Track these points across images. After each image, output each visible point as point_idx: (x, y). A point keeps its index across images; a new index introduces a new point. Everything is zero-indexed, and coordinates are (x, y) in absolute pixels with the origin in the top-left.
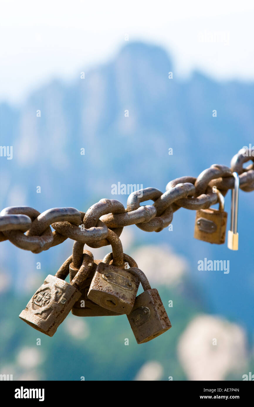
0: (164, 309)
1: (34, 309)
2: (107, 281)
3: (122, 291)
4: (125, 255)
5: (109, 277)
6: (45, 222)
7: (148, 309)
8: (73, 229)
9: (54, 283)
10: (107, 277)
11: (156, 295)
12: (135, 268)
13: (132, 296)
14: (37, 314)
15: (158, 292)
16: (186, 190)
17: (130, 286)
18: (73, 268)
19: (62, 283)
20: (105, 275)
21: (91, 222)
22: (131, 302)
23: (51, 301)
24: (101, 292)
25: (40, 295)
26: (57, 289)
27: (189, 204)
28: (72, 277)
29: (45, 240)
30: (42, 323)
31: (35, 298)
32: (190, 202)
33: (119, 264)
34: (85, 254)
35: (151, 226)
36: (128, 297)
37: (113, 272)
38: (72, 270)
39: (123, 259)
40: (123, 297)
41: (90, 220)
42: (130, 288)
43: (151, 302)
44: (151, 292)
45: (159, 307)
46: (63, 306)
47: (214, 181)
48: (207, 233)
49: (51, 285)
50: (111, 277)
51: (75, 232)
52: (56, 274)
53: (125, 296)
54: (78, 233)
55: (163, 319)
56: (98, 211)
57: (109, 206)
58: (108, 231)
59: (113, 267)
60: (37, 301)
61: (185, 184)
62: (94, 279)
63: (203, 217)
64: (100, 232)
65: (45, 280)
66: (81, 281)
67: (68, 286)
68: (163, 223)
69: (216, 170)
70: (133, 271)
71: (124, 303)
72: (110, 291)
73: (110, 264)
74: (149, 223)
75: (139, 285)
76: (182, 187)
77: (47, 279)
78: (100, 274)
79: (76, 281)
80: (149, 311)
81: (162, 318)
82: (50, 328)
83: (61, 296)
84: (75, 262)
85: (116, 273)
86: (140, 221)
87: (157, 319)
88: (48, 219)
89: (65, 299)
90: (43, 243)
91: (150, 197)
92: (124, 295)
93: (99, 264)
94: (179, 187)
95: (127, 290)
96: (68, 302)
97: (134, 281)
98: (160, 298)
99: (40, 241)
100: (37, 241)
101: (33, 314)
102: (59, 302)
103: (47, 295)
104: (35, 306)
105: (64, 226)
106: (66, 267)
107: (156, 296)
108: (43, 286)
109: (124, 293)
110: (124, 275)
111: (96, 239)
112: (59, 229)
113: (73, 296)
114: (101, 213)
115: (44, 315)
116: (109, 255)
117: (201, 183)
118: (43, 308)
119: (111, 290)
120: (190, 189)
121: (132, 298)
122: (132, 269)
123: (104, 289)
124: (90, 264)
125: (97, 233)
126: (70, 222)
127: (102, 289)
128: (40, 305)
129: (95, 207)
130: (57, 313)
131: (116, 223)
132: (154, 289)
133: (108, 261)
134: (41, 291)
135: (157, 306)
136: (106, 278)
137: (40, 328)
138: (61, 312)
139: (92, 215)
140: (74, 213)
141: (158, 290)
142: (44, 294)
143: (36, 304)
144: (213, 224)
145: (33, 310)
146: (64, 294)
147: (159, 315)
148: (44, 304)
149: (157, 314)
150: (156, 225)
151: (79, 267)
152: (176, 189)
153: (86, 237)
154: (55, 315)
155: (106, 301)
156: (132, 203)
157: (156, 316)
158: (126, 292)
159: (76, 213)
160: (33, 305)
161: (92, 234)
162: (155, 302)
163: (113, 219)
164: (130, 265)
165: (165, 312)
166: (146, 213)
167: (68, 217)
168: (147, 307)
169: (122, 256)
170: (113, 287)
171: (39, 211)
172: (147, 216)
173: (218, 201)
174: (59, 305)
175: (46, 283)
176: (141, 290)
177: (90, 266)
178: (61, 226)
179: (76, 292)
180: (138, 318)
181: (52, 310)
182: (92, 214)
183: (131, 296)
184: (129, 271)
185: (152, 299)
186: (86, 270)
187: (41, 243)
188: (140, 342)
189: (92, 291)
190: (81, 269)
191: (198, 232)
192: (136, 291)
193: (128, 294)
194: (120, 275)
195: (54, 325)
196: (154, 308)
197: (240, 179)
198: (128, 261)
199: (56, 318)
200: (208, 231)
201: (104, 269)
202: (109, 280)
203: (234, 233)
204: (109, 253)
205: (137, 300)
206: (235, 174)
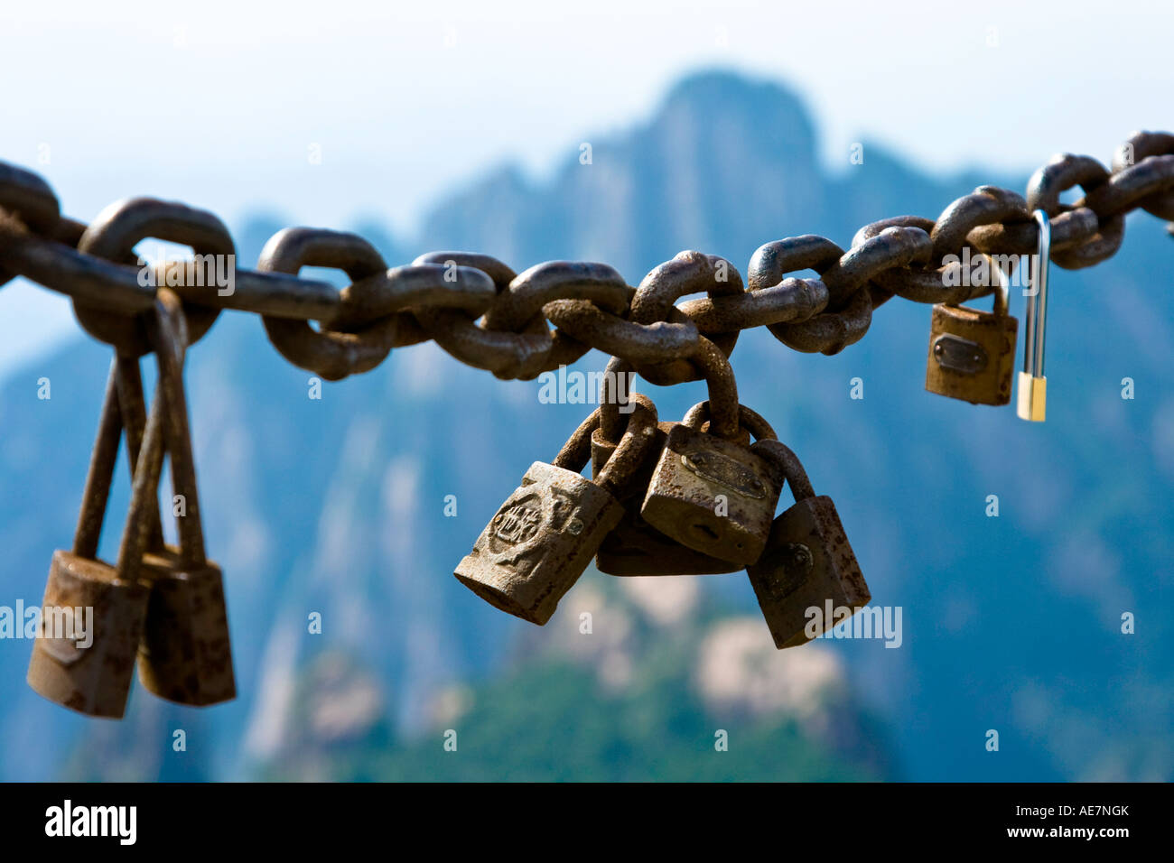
0: (851, 552)
1: (494, 549)
2: (693, 472)
3: (736, 501)
4: (742, 408)
5: (701, 464)
6: (531, 298)
7: (805, 551)
8: (604, 322)
9: (550, 482)
10: (695, 462)
11: (830, 512)
12: (770, 442)
13: (763, 514)
14: (504, 563)
15: (833, 505)
16: (907, 244)
17: (757, 488)
18: (601, 442)
19: (571, 480)
20: (688, 458)
21: (652, 311)
22: (760, 531)
23: (542, 527)
24: (679, 501)
25: (510, 515)
26: (559, 496)
27: (913, 287)
28: (599, 467)
29: (532, 345)
30: (517, 587)
31: (498, 523)
32: (918, 281)
33: (726, 432)
35: (814, 335)
36: (752, 517)
37: (711, 451)
38: (597, 447)
39: (737, 419)
40: (741, 517)
41: (650, 305)
42: (758, 495)
43: (814, 532)
44: (814, 503)
45: (836, 544)
46: (576, 540)
47: (981, 230)
48: (961, 375)
49: (542, 488)
50: (705, 464)
51: (609, 331)
52: (556, 461)
53: (745, 513)
54: (617, 335)
55: (848, 577)
56: (670, 283)
57: (701, 270)
58: (699, 339)
59: (710, 438)
60: (505, 531)
61: (904, 229)
62: (659, 468)
63: (949, 332)
64: (677, 336)
65: (526, 476)
66: (623, 476)
67: (588, 489)
68: (845, 329)
69: (987, 200)
70: (764, 449)
71: (741, 533)
72: (705, 499)
73: (702, 429)
74: (808, 324)
75: (782, 486)
76: (896, 234)
77: (530, 474)
78: (676, 455)
79: (611, 474)
80: (809, 555)
81: (845, 574)
82: (538, 601)
83: (568, 514)
84: (608, 426)
85: (718, 454)
86: (785, 317)
87: (832, 578)
88: (539, 288)
89: (580, 522)
90: (525, 351)
91: (810, 260)
92: (741, 511)
93: (673, 431)
94: (888, 236)
95: (749, 499)
96: (589, 530)
97: (769, 477)
98: (839, 521)
99: (517, 344)
100: (509, 345)
101: (493, 563)
102: (562, 531)
103: (531, 513)
104: (499, 542)
105: (580, 314)
106: (581, 441)
107: (829, 516)
108: (521, 492)
109: (743, 506)
110: (742, 459)
111: (667, 354)
112: (567, 321)
113: (601, 514)
114: (679, 288)
115: (522, 565)
116: (700, 407)
117: (946, 234)
118: (521, 547)
119: (707, 497)
120: (918, 244)
121: (764, 521)
122: (762, 443)
123: (688, 494)
124: (648, 431)
125: (669, 336)
126: (596, 305)
127: (681, 494)
128: (513, 539)
129: (663, 270)
130: (557, 559)
131: (719, 320)
132: (823, 498)
133: (696, 423)
134: (514, 504)
135: (832, 542)
136: (692, 465)
137: (512, 602)
138: (570, 557)
139: (653, 292)
140: (608, 279)
141: (833, 499)
142: (523, 511)
143: (502, 539)
144: (979, 349)
145: (491, 555)
146: (577, 510)
147: (835, 567)
148: (524, 536)
149: (831, 563)
150: (826, 334)
151: (617, 440)
152: (879, 240)
153: (639, 345)
154: (552, 566)
155: (691, 527)
156: (761, 270)
157: (828, 568)
158: (747, 503)
159: (613, 277)
160: (492, 542)
161: (656, 338)
162: (826, 532)
163: (712, 308)
164: (756, 434)
165: (853, 558)
166: (802, 295)
167: (592, 289)
168: (802, 546)
169: (736, 411)
170: (711, 487)
171: (513, 268)
172: (802, 303)
173: (994, 288)
174: (563, 539)
175: (528, 482)
176: (786, 501)
177: (649, 436)
178: (572, 314)
179: (610, 502)
180: (779, 576)
181: (545, 551)
182: (656, 289)
183: (758, 515)
184: (754, 450)
185: (818, 522)
186: (638, 445)
187: (521, 351)
188: (783, 643)
189: (653, 497)
190: (622, 443)
191: (936, 373)
192: (774, 503)
193: (754, 509)
194: (731, 459)
195: (549, 591)
196: (823, 547)
197: (1053, 229)
198: (752, 424)
199: (556, 573)
200: (965, 370)
201: (685, 442)
202: (700, 470)
203: (1035, 375)
204: (700, 404)
205: (777, 528)
206: (1039, 215)
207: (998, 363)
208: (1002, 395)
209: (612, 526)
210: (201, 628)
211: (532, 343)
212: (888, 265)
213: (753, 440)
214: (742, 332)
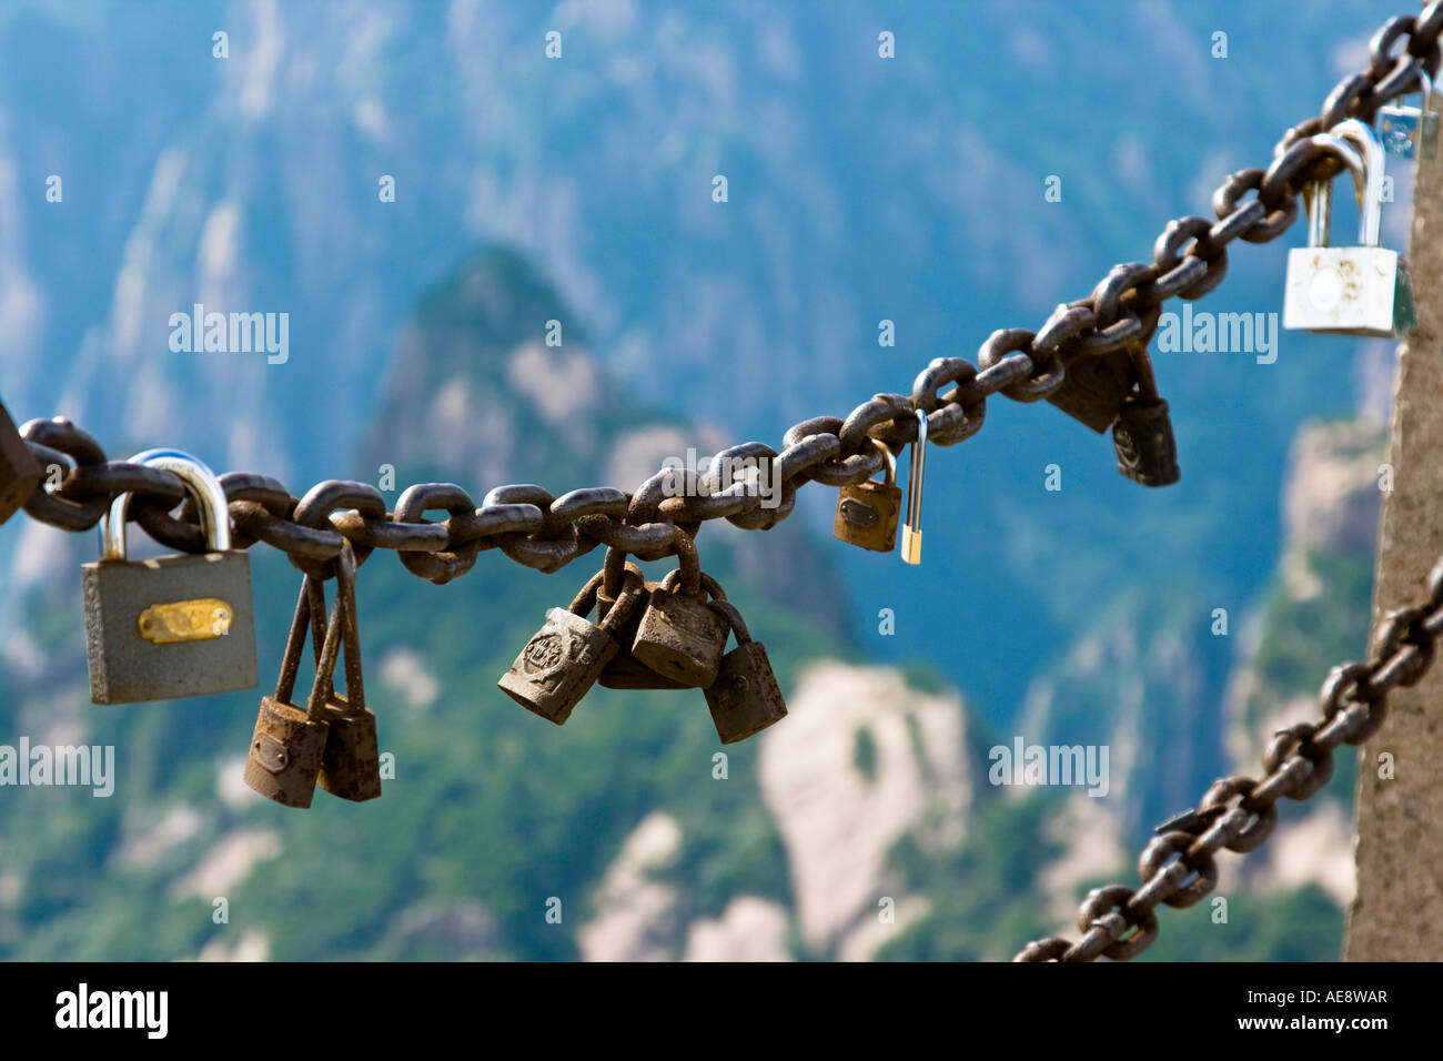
0: (775, 681)
1: (528, 671)
2: (669, 624)
3: (697, 645)
4: (702, 574)
5: (674, 618)
6: (564, 516)
7: (744, 680)
8: (610, 526)
9: (568, 625)
10: (670, 617)
11: (761, 653)
12: (722, 601)
13: (716, 654)
14: (535, 682)
15: (764, 648)
16: (821, 448)
17: (712, 635)
18: (604, 597)
19: (583, 625)
20: (666, 613)
21: (643, 515)
22: (713, 667)
23: (563, 657)
24: (658, 645)
25: (539, 646)
26: (574, 636)
27: (826, 476)
28: (603, 615)
29: (565, 550)
30: (545, 700)
31: (530, 651)
32: (830, 472)
33: (692, 593)
34: (628, 572)
35: (754, 519)
36: (708, 656)
37: (681, 609)
38: (601, 601)
39: (699, 582)
40: (700, 656)
41: (642, 509)
42: (712, 640)
43: (750, 668)
44: (751, 647)
45: (765, 676)
46: (585, 668)
47: (877, 426)
48: (860, 528)
49: (562, 629)
50: (676, 618)
51: (613, 533)
52: (571, 607)
53: (703, 654)
54: (617, 535)
55: (772, 699)
56: (655, 492)
58: (675, 530)
59: (680, 598)
60: (534, 656)
61: (820, 435)
62: (644, 620)
63: (853, 496)
64: (660, 534)
65: (548, 618)
66: (619, 625)
67: (595, 632)
68: (776, 513)
69: (882, 406)
70: (717, 606)
71: (701, 667)
72: (675, 644)
73: (675, 591)
74: (750, 514)
75: (729, 633)
76: (814, 441)
77: (551, 616)
78: (656, 611)
79: (612, 621)
80: (746, 683)
81: (771, 696)
82: (559, 709)
83: (581, 650)
84: (608, 586)
85: (685, 611)
86: (735, 511)
87: (762, 699)
88: (569, 509)
89: (589, 656)
90: (560, 554)
92: (700, 652)
93: (655, 592)
94: (809, 443)
95: (706, 643)
96: (595, 661)
97: (720, 627)
98: (767, 660)
99: (555, 550)
100: (547, 551)
101: (526, 680)
102: (577, 661)
103: (554, 646)
104: (530, 665)
105: (596, 522)
106: (589, 594)
107: (761, 656)
108: (546, 630)
109: (701, 648)
110: (702, 614)
111: (653, 547)
112: (587, 526)
113: (603, 650)
114: (661, 495)
115: (548, 684)
116: (673, 574)
117: (852, 430)
118: (547, 671)
119: (677, 642)
120: (830, 447)
121: (716, 658)
122: (716, 601)
123: (664, 640)
124: (637, 592)
125: (654, 534)
126: (607, 515)
127: (660, 640)
128: (541, 665)
129: (650, 484)
130: (573, 680)
131: (688, 514)
132: (757, 643)
133: (671, 586)
134: (542, 638)
135: (762, 674)
136: (668, 619)
137: (540, 709)
138: (581, 680)
139: (644, 498)
140: (615, 499)
141: (763, 644)
142: (548, 644)
143: (533, 663)
144: (872, 511)
145: (526, 674)
146: (587, 647)
147: (764, 692)
148: (549, 663)
149: (761, 689)
150: (763, 517)
151: (615, 597)
152: (802, 446)
153: (635, 542)
154: (569, 685)
155: (666, 662)
157: (759, 693)
158: (705, 646)
159: (617, 496)
160: (526, 665)
161: (646, 537)
162: (759, 667)
163: (682, 508)
164: (712, 595)
165: (776, 685)
167: (603, 506)
168: (742, 677)
169: (698, 576)
170: (680, 635)
171: (553, 496)
172: (747, 501)
173: (886, 464)
174: (577, 667)
175: (552, 623)
176: (732, 643)
177: (638, 596)
178: (589, 522)
179: (610, 642)
180: (726, 695)
181: (564, 675)
182: (646, 496)
183: (713, 655)
184: (711, 607)
185: (753, 661)
186: (630, 601)
187: (558, 555)
188: (726, 740)
189: (640, 641)
190: (619, 600)
191: (842, 525)
192: (723, 646)
193: (709, 650)
194: (695, 614)
195: (566, 702)
196: (756, 678)
197: (929, 423)
198: (710, 587)
199: (572, 690)
200: (863, 525)
201: (663, 602)
202: (673, 623)
203: (913, 530)
204: (674, 571)
205: (724, 662)
206: (920, 413)
207: (887, 522)
208: (889, 543)
209: (611, 657)
210: (361, 752)
211: (564, 548)
212: (808, 464)
213: (710, 599)
214: (703, 523)
